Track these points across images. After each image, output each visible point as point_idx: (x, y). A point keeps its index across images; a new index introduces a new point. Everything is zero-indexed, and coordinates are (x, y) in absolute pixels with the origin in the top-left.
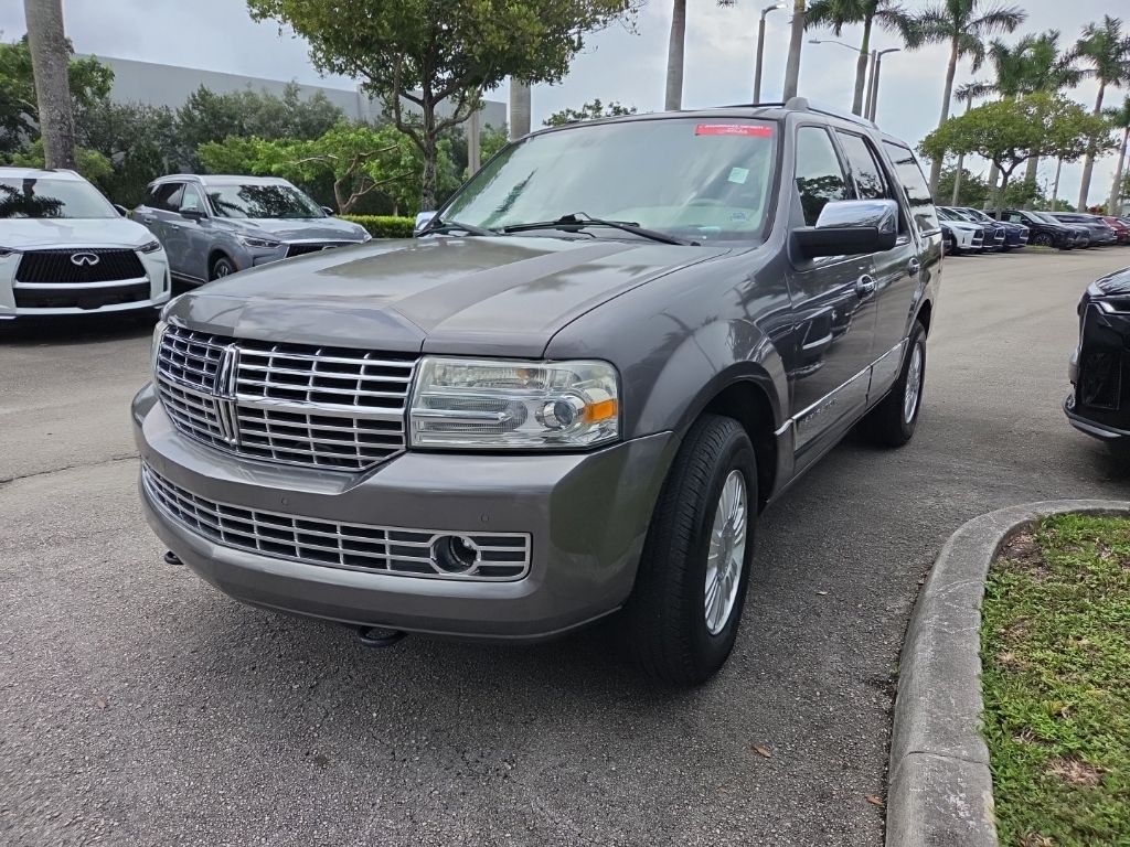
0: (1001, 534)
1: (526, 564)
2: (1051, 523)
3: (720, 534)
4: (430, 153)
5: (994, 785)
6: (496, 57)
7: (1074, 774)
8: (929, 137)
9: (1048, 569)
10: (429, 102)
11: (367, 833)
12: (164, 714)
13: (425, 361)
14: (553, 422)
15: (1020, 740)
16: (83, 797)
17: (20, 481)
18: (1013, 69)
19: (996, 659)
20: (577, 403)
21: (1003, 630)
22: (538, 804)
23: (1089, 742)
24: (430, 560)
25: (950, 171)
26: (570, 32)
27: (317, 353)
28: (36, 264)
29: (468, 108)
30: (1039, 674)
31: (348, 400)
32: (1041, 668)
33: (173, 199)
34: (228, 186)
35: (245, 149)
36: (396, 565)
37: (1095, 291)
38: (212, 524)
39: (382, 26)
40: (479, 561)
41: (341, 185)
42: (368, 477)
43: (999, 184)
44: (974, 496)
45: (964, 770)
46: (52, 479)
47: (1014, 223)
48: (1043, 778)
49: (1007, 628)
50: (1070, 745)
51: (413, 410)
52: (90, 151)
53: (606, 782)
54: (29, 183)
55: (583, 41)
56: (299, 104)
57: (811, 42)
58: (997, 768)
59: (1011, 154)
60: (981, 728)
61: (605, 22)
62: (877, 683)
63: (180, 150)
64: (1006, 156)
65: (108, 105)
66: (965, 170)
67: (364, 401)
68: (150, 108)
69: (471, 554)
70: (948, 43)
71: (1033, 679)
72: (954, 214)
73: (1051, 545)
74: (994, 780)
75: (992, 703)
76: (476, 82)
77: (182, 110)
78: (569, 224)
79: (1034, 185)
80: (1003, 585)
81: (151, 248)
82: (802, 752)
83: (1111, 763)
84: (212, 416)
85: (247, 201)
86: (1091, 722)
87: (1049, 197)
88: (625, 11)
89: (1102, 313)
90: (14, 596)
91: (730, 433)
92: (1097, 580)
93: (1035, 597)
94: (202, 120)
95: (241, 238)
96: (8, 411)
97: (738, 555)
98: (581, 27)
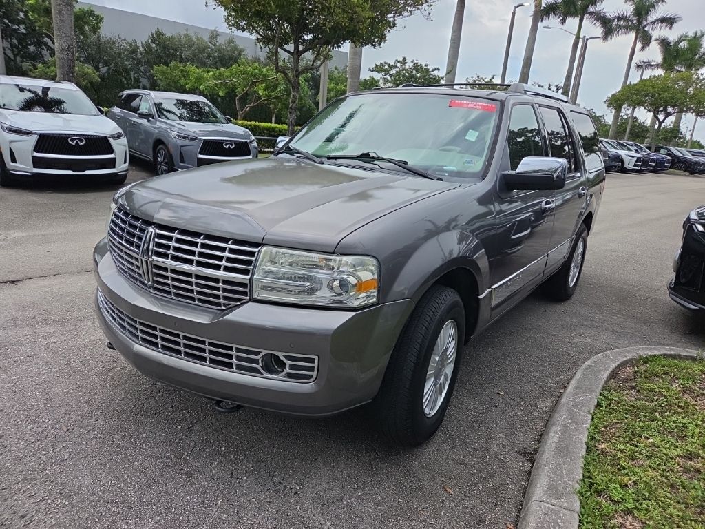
0: (614, 366)
1: (315, 374)
2: (646, 361)
3: (437, 359)
4: (296, 86)
5: (579, 526)
6: (340, 29)
7: (627, 523)
8: (613, 95)
9: (638, 391)
10: (297, 54)
11: (211, 521)
12: (100, 438)
13: (264, 249)
14: (338, 291)
15: (600, 499)
16: (50, 485)
17: (28, 281)
18: (673, 55)
19: (595, 446)
20: (352, 280)
21: (603, 429)
22: (312, 512)
23: (641, 504)
24: (259, 366)
25: (626, 117)
26: (389, 16)
27: (201, 238)
28: (47, 142)
29: (322, 59)
30: (619, 459)
31: (217, 267)
32: (620, 455)
33: (134, 103)
34: (168, 99)
35: (182, 71)
36: (239, 367)
37: (694, 216)
38: (134, 332)
39: (270, 6)
40: (287, 370)
41: (240, 98)
42: (227, 314)
43: (656, 127)
44: (604, 337)
45: (563, 515)
46: (46, 282)
47: (662, 154)
48: (609, 524)
49: (605, 427)
50: (628, 506)
51: (255, 277)
52: (86, 65)
53: (354, 502)
54: (46, 90)
55: (396, 22)
56: (217, 44)
57: (544, 27)
58: (583, 515)
59: (665, 110)
60: (578, 490)
61: (411, 12)
62: (524, 453)
63: (142, 68)
64: (661, 111)
65: (99, 37)
66: (636, 117)
67: (227, 269)
68: (125, 40)
69: (283, 365)
70: (633, 35)
71: (615, 463)
72: (625, 146)
73: (643, 376)
74: (580, 523)
75: (587, 475)
76: (328, 43)
77: (145, 43)
78: (366, 157)
79: (678, 130)
80: (609, 400)
81: (118, 136)
82: (472, 493)
83: (651, 518)
84: (138, 267)
85: (179, 109)
86: (644, 492)
87: (688, 138)
88: (424, 5)
89: (696, 231)
90: (19, 356)
91: (450, 297)
92: (667, 401)
93: (626, 409)
94: (157, 50)
95: (174, 133)
96: (24, 234)
97: (449, 370)
98: (396, 13)
